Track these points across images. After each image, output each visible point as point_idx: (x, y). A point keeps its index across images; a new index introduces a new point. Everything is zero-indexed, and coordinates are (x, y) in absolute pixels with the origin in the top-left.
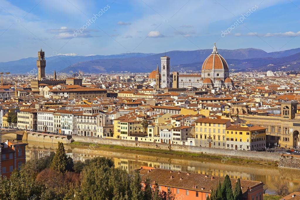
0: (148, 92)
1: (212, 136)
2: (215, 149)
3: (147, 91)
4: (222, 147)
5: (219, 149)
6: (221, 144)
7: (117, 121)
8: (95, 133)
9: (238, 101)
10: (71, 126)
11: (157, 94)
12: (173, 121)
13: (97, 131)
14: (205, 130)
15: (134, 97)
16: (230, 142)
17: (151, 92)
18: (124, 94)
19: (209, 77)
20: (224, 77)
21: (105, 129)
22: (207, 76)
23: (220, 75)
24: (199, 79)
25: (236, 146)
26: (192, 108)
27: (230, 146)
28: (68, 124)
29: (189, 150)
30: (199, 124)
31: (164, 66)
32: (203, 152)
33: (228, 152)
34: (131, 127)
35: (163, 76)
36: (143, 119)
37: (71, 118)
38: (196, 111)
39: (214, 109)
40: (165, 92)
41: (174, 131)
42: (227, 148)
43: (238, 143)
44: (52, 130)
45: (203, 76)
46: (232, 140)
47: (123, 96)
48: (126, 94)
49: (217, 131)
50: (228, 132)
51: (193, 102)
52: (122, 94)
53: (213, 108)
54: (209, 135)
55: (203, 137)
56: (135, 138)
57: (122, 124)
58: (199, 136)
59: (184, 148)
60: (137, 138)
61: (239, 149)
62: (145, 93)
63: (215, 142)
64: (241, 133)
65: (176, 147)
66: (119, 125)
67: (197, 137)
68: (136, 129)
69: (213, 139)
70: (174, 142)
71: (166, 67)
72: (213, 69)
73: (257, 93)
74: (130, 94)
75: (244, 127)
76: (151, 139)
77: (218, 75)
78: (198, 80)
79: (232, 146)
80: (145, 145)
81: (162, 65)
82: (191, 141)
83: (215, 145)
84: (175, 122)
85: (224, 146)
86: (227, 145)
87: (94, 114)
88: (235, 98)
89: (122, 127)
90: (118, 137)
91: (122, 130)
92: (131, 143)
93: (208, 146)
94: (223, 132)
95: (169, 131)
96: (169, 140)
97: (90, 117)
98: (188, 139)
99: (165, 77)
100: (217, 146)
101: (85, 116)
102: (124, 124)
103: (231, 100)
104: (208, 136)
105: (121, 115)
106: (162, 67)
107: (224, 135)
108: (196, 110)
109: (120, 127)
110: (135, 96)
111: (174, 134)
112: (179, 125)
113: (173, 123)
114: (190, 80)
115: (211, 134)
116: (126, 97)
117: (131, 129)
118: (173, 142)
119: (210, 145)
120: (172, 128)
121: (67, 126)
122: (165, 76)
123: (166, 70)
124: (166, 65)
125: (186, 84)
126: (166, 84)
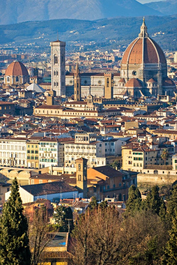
0: (79, 105)
3: (76, 105)
10: (56, 158)
13: (97, 164)
15: (64, 114)
17: (83, 106)
18: (46, 110)
19: (136, 77)
21: (108, 160)
22: (131, 76)
24: (117, 80)
28: (51, 156)
31: (56, 58)
34: (146, 158)
37: (56, 147)
44: (24, 163)
47: (44, 113)
48: (49, 110)
52: (42, 110)
56: (154, 171)
57: (134, 154)
60: (157, 171)
66: (130, 155)
68: (151, 160)
71: (59, 59)
72: (143, 63)
74: (56, 110)
76: (176, 171)
81: (52, 55)
89: (134, 158)
91: (134, 162)
97: (86, 146)
99: (57, 76)
101: (78, 144)
102: (137, 154)
106: (53, 58)
109: (131, 157)
110: (64, 112)
116: (49, 114)
121: (49, 157)
123: (60, 64)
124: (59, 55)
125: (94, 89)
126: (60, 88)
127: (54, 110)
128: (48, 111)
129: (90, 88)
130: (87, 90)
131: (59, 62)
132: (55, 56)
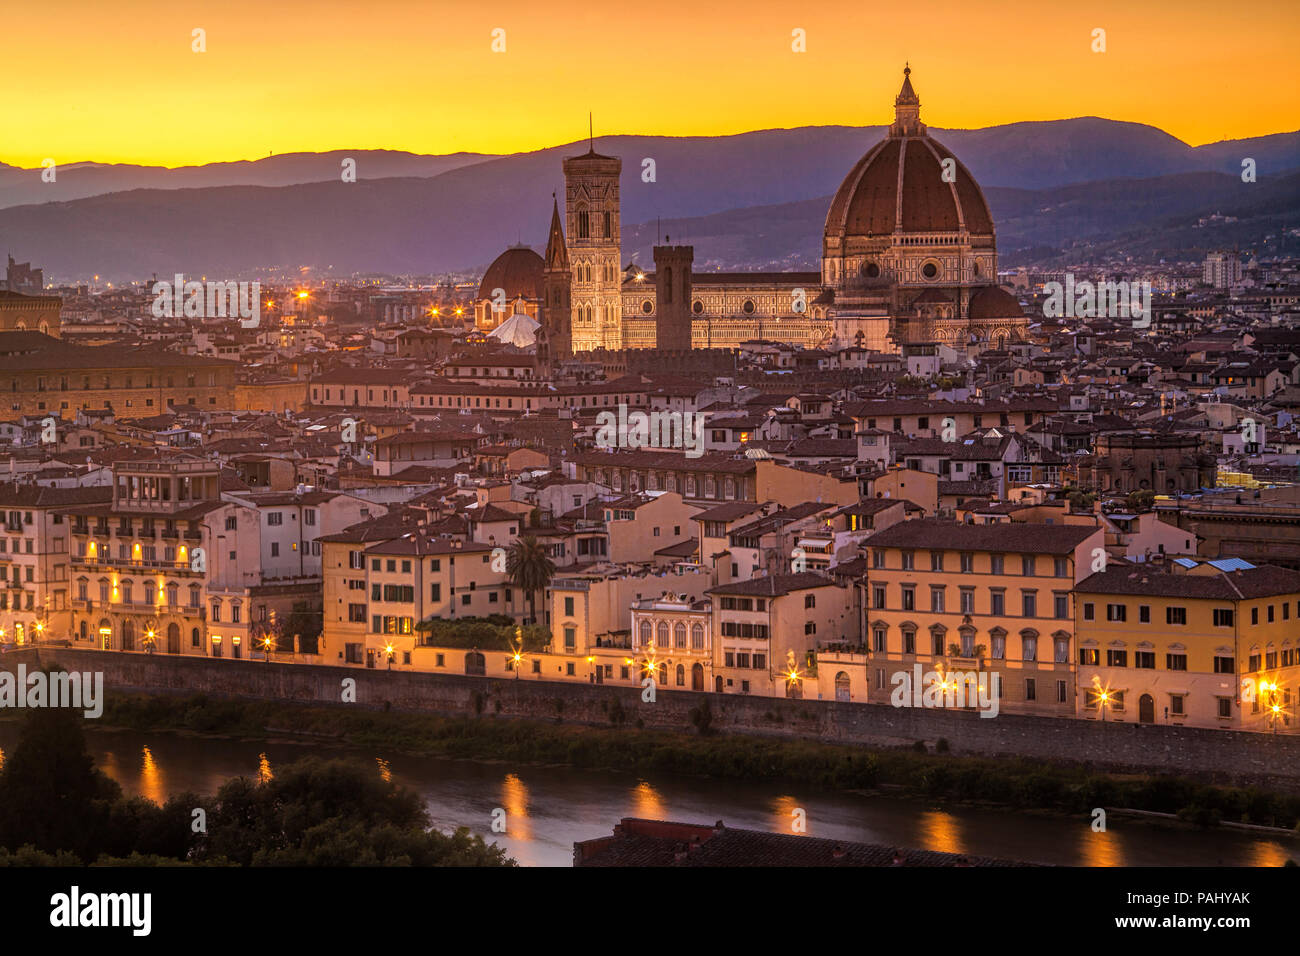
0: (505, 372)
1: (984, 640)
3: (493, 372)
4: (1048, 706)
5: (1032, 722)
6: (1045, 689)
7: (347, 548)
8: (195, 632)
10: (32, 587)
12: (711, 546)
13: (209, 618)
14: (935, 600)
15: (417, 404)
17: (519, 372)
18: (350, 389)
23: (940, 272)
25: (1146, 702)
26: (814, 461)
27: (1104, 700)
29: (834, 732)
30: (893, 560)
31: (583, 218)
32: (927, 744)
34: (436, 588)
35: (581, 279)
36: (512, 531)
37: (32, 531)
38: (853, 479)
39: (959, 468)
40: (613, 375)
41: (729, 604)
42: (1082, 713)
43: (1159, 683)
46: (1118, 658)
47: (341, 403)
48: (364, 390)
49: (1013, 603)
50: (1089, 612)
52: (335, 389)
53: (953, 466)
54: (962, 628)
55: (925, 643)
56: (468, 656)
57: (376, 566)
58: (895, 641)
59: (795, 718)
60: (482, 661)
61: (1162, 715)
62: (483, 383)
64: (1177, 616)
65: (748, 713)
66: (357, 574)
67: (881, 646)
68: (466, 600)
69: (988, 654)
70: (730, 683)
71: (594, 221)
73: (1194, 378)
74: (386, 388)
76: (571, 660)
77: (930, 270)
79: (1118, 698)
80: (534, 703)
82: (842, 674)
84: (726, 553)
85: (1063, 698)
86: (1083, 693)
87: (184, 505)
89: (376, 587)
90: (352, 652)
91: (374, 609)
92: (438, 694)
94: (1061, 614)
95: (697, 606)
96: (697, 667)
97: (160, 527)
98: (820, 656)
100: (1015, 704)
101: (126, 518)
102: (390, 566)
104: (953, 637)
105: (364, 512)
107: (1066, 626)
108: (853, 472)
109: (362, 585)
110: (417, 398)
111: (730, 630)
112: (755, 568)
113: (716, 556)
115: (976, 622)
116: (362, 403)
117: (436, 597)
118: (719, 679)
120: (712, 591)
121: (3, 584)
123: (597, 239)
125: (724, 331)
126: (598, 330)
127: (378, 390)
128: (356, 391)
129: (711, 328)
130: (698, 334)
131: (595, 229)
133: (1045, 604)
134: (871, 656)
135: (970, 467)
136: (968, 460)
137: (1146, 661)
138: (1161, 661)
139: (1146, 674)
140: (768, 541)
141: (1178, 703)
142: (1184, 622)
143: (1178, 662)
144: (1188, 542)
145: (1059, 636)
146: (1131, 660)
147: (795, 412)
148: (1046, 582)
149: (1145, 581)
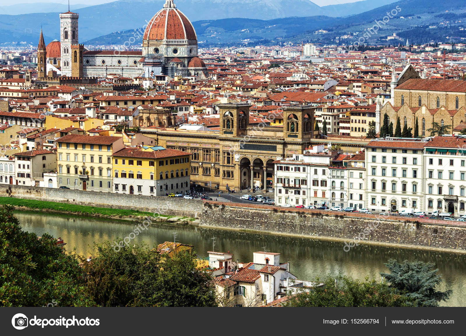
1: (88, 169)
2: (93, 193)
4: (105, 189)
5: (101, 193)
6: (105, 184)
9: (177, 102)
11: (32, 88)
12: (22, 141)
14: (75, 158)
16: (121, 181)
19: (157, 55)
20: (188, 55)
22: (152, 53)
23: (179, 52)
24: (138, 59)
25: (131, 188)
27: (120, 187)
29: (45, 196)
30: (64, 146)
31: (66, 33)
32: (70, 200)
33: (114, 200)
35: (65, 52)
38: (77, 121)
40: (50, 86)
41: (19, 159)
42: (114, 191)
43: (135, 182)
45: (144, 53)
46: (124, 175)
49: (96, 159)
50: (116, 162)
51: (85, 104)
53: (118, 117)
54: (83, 166)
55: (72, 170)
58: (65, 170)
59: (34, 192)
61: (136, 192)
63: (93, 181)
64: (140, 163)
65: (22, 191)
67: (61, 171)
69: (90, 174)
70: (20, 182)
71: (70, 33)
72: (165, 39)
73: (237, 89)
75: (147, 151)
77: (175, 51)
78: (135, 62)
79: (124, 187)
81: (62, 29)
82: (51, 180)
83: (93, 186)
84: (26, 143)
85: (110, 187)
86: (114, 185)
88: (172, 98)
93: (80, 188)
94: (109, 162)
95: (11, 159)
96: (11, 177)
98: (45, 174)
99: (67, 54)
100: (97, 189)
103: (165, 100)
104: (80, 169)
106: (62, 33)
107: (110, 166)
108: (79, 119)
112: (33, 148)
113: (23, 144)
114: (119, 62)
115: (86, 165)
118: (17, 181)
119: (85, 187)
122: (68, 52)
123: (70, 40)
124: (69, 30)
125: (111, 70)
126: (70, 69)
129: (107, 69)
130: (103, 71)
131: (70, 37)
132: (66, 30)
133: (105, 159)
134: (58, 174)
135: (123, 118)
136: (122, 115)
137: (131, 176)
138: (135, 176)
139: (131, 179)
140: (37, 140)
141: (140, 187)
142: (141, 165)
143: (140, 176)
144: (152, 142)
145: (108, 169)
146: (127, 176)
147: (81, 100)
148: (106, 153)
149: (132, 153)
